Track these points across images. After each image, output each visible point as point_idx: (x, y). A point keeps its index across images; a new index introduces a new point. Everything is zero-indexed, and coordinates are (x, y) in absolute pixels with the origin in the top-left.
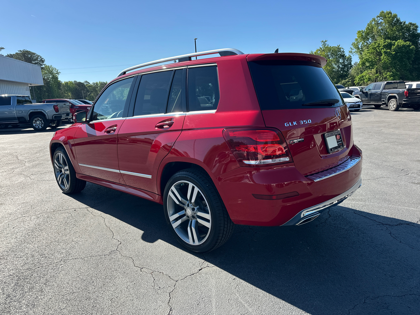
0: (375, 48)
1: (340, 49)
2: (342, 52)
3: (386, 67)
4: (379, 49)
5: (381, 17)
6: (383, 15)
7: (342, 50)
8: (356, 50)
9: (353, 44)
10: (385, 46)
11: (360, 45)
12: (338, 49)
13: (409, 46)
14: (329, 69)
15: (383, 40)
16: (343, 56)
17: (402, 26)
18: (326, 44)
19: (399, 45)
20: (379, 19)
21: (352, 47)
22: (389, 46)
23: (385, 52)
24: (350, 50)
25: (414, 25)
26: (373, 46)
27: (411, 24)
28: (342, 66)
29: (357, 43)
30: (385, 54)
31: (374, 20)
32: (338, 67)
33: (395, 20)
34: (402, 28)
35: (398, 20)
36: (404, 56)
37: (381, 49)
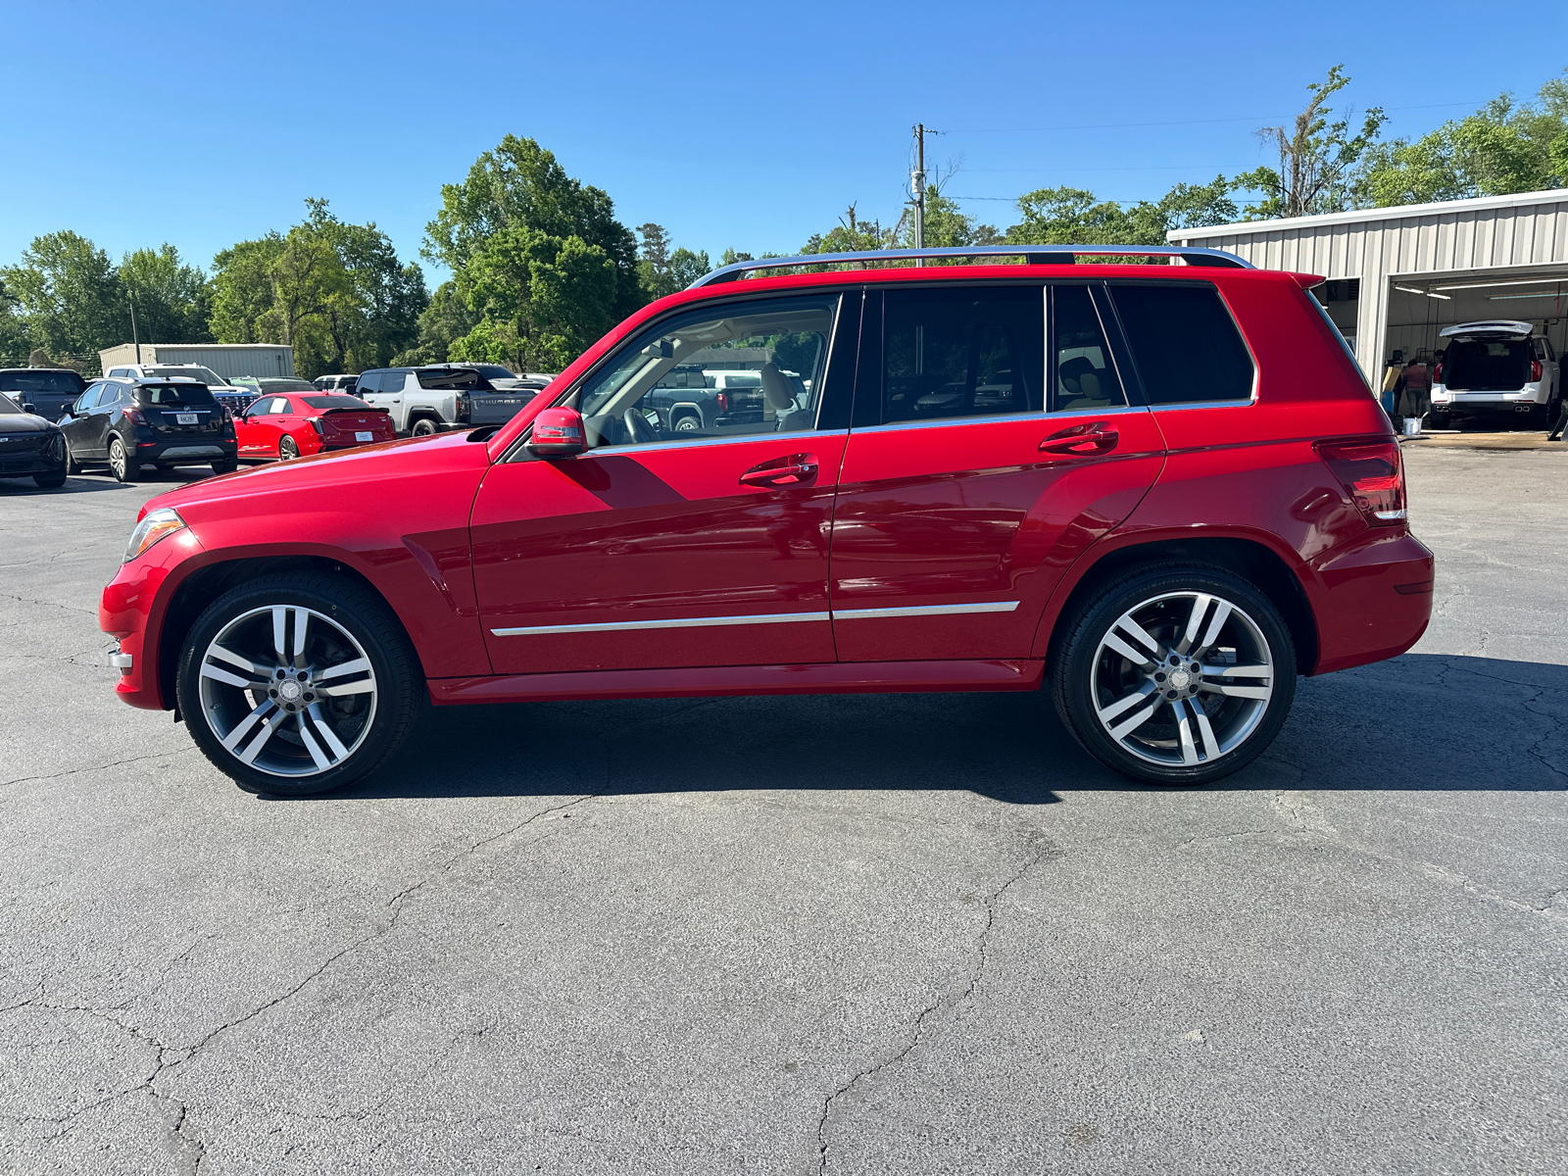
0: (507, 250)
1: (377, 236)
2: (385, 250)
3: (546, 319)
4: (519, 255)
5: (509, 155)
6: (511, 147)
7: (384, 242)
8: (444, 250)
9: (431, 227)
10: (536, 252)
11: (455, 234)
12: (371, 235)
13: (600, 259)
14: (352, 304)
15: (527, 228)
16: (391, 265)
17: (571, 194)
18: (325, 214)
19: (573, 252)
20: (503, 157)
21: (428, 238)
22: (547, 252)
23: (538, 269)
24: (423, 247)
25: (600, 195)
26: (499, 244)
27: (593, 190)
28: (393, 300)
29: (447, 225)
30: (539, 276)
31: (488, 158)
32: (380, 301)
33: (551, 170)
34: (573, 202)
35: (559, 174)
36: (589, 287)
37: (526, 258)
